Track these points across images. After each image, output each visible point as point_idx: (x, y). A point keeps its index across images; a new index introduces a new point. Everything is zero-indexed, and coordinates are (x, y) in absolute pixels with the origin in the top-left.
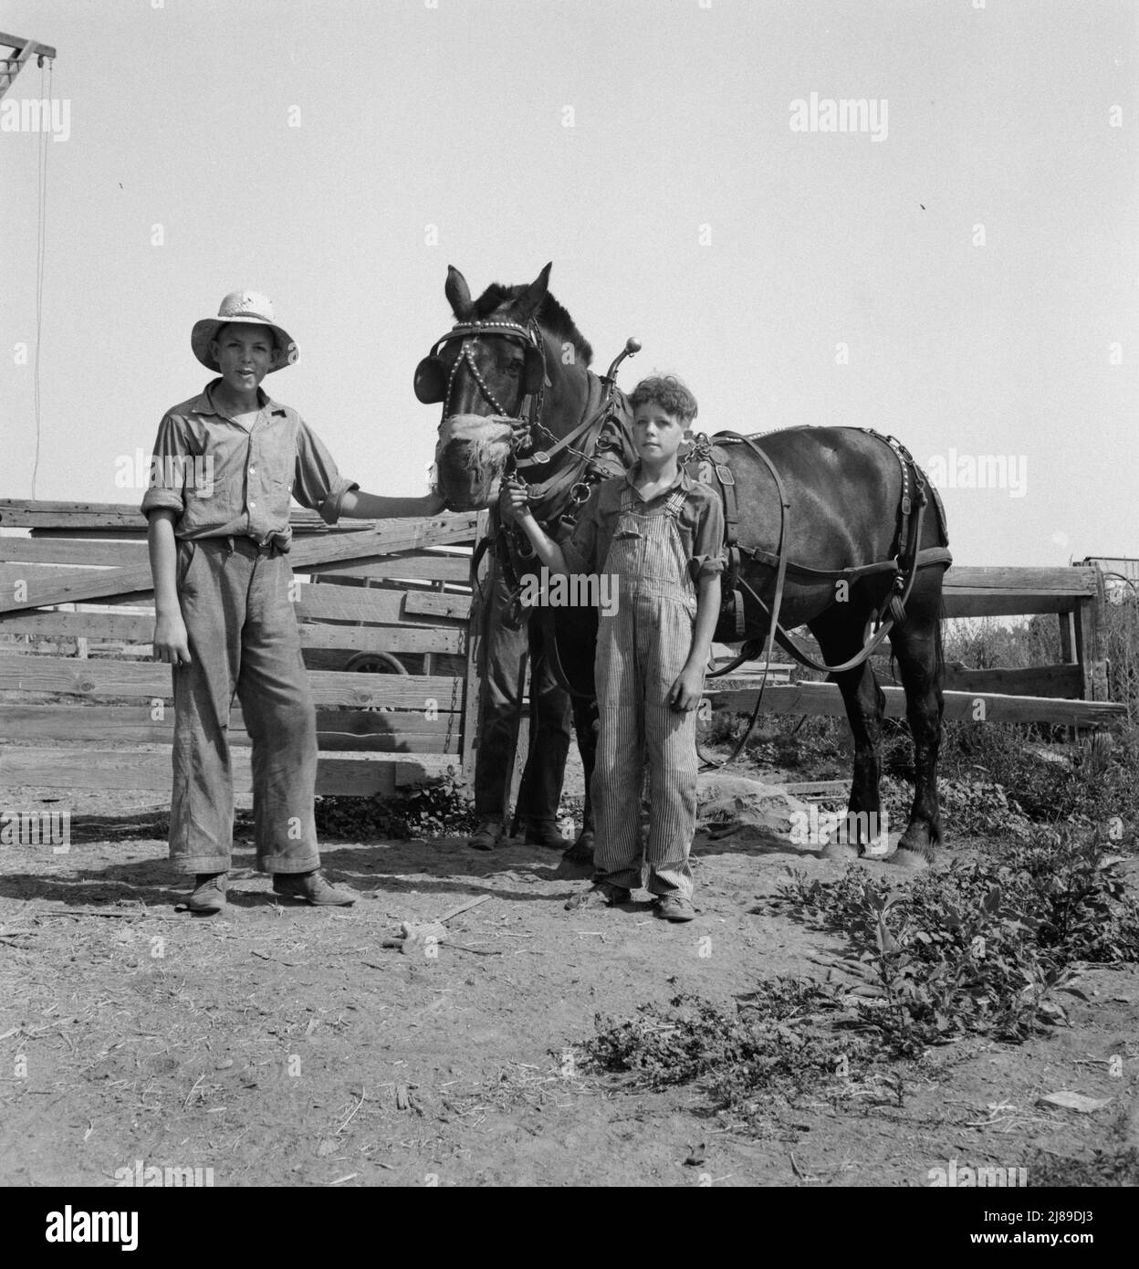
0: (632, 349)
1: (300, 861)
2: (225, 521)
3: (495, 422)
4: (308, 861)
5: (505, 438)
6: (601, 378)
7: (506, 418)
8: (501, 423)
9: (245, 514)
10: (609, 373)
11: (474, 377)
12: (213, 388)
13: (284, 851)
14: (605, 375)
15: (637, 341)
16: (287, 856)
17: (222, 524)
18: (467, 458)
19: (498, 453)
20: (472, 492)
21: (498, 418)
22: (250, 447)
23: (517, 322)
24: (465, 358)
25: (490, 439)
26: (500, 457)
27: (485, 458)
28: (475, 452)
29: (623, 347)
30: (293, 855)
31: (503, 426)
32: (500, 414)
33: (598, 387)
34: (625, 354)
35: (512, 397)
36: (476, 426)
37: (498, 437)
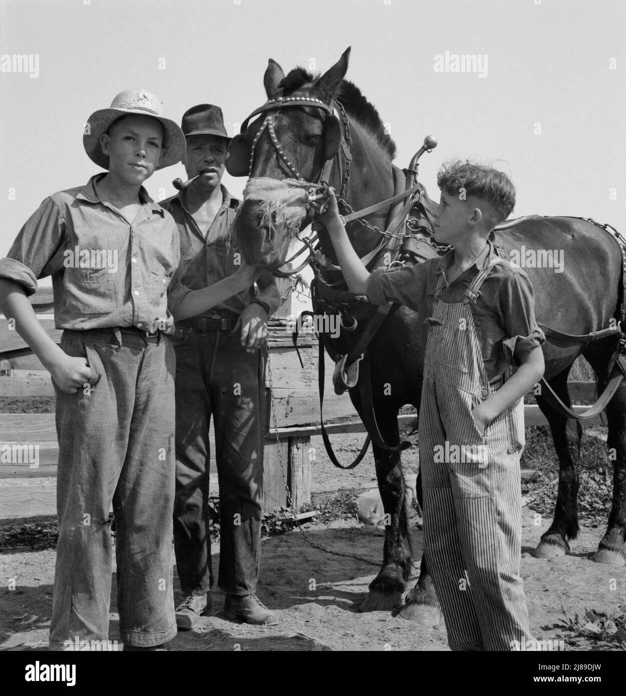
0: (429, 145)
1: (159, 636)
2: (111, 310)
3: (291, 186)
4: (166, 634)
5: (302, 202)
6: (404, 170)
7: (302, 182)
8: (297, 187)
9: (129, 304)
10: (411, 166)
11: (273, 144)
12: (98, 181)
13: (143, 627)
14: (407, 168)
15: (433, 139)
16: (145, 631)
17: (107, 313)
18: (259, 217)
19: (292, 216)
20: (262, 250)
21: (293, 181)
22: (131, 237)
23: (319, 98)
24: (267, 128)
25: (284, 202)
26: (295, 219)
27: (279, 220)
28: (269, 212)
29: (422, 144)
30: (151, 630)
31: (298, 190)
32: (297, 178)
33: (402, 178)
34: (424, 149)
35: (310, 164)
36: (271, 189)
37: (293, 200)
